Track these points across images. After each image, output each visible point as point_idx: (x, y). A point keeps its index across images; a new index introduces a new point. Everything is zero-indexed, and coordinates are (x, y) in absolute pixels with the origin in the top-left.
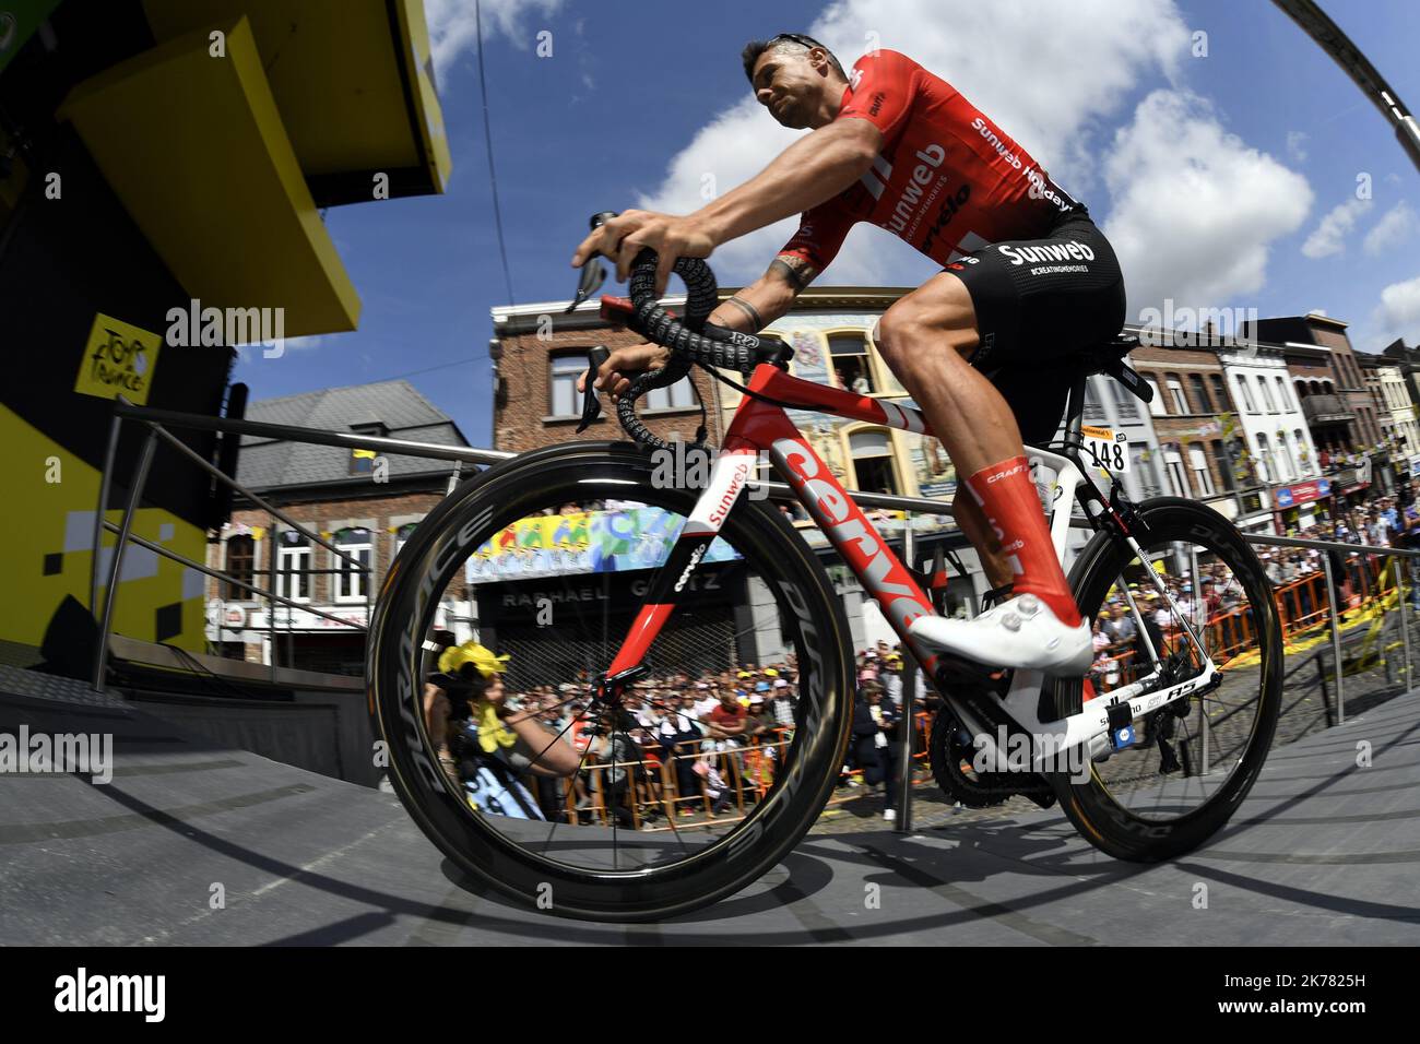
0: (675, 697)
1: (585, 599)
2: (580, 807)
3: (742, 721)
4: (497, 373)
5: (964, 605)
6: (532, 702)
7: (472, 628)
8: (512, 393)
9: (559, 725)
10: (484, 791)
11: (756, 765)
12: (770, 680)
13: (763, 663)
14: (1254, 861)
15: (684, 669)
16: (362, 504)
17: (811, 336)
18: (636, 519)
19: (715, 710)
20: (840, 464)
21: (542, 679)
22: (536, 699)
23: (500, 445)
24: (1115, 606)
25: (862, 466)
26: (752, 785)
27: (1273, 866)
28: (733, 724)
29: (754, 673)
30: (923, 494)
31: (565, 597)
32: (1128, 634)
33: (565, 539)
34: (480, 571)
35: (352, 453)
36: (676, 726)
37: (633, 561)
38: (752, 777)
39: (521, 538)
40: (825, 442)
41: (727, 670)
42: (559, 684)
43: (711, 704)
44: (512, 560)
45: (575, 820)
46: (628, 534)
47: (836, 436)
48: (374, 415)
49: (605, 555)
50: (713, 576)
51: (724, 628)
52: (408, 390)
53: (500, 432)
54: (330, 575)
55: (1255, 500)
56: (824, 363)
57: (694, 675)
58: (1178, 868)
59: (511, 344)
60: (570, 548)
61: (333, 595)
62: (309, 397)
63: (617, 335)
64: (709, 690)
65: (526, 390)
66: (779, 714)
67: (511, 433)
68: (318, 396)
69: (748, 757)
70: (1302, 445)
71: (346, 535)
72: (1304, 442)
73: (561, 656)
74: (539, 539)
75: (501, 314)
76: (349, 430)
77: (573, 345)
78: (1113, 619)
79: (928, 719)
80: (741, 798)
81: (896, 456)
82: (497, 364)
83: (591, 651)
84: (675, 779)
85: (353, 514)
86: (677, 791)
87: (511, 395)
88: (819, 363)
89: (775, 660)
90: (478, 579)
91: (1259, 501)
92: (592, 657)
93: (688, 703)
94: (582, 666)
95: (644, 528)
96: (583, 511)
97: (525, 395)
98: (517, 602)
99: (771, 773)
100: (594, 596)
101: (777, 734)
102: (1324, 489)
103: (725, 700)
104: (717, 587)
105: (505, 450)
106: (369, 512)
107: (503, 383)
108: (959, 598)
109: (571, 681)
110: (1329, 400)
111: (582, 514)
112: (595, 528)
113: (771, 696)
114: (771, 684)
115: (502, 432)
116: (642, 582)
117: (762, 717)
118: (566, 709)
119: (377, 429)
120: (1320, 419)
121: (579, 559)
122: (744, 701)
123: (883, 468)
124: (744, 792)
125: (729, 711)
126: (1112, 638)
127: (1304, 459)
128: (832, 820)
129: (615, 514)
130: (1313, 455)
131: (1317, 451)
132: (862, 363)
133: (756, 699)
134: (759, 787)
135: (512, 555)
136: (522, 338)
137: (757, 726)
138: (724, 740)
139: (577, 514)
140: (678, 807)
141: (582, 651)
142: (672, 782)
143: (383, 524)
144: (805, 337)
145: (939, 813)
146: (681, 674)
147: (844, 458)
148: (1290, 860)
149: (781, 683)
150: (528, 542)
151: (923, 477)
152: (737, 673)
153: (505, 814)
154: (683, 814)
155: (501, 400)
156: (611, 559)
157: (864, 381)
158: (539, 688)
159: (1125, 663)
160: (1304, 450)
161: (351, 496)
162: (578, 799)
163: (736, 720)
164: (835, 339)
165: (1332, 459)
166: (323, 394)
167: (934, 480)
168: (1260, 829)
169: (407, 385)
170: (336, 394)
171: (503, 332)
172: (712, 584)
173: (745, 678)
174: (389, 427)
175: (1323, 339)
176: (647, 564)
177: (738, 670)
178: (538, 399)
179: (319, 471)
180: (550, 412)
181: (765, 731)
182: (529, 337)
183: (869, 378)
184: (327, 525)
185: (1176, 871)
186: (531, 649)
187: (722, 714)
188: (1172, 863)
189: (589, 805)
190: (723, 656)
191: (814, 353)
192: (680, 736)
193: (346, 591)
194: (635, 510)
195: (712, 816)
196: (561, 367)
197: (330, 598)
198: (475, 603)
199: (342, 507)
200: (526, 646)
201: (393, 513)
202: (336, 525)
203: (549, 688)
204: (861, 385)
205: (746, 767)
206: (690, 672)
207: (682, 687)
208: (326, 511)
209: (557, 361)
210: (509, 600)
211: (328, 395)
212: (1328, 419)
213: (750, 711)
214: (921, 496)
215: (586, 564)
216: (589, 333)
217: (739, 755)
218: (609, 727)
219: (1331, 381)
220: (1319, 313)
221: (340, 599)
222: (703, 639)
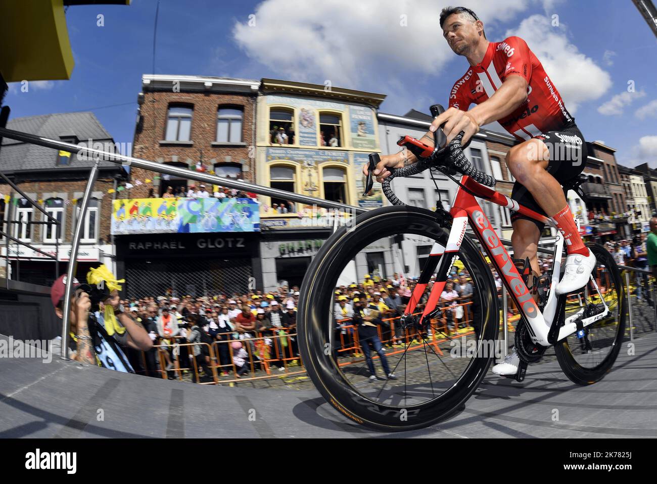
0: (217, 307)
1: (172, 248)
2: (168, 369)
3: (253, 323)
4: (139, 113)
5: (378, 268)
6: (142, 306)
7: (112, 261)
8: (145, 125)
9: (156, 320)
10: (105, 353)
11: (261, 349)
12: (269, 300)
13: (266, 291)
14: (530, 424)
15: (224, 292)
16: (60, 184)
17: (311, 112)
18: (202, 204)
19: (239, 315)
20: (316, 184)
21: (148, 293)
22: (144, 304)
23: (136, 155)
24: (462, 277)
25: (327, 186)
26: (259, 360)
27: (542, 428)
28: (248, 324)
29: (261, 296)
30: (360, 205)
31: (162, 245)
32: (469, 293)
33: (164, 212)
34: (118, 227)
35: (59, 153)
36: (218, 324)
37: (199, 227)
38: (259, 355)
39: (141, 210)
40: (310, 171)
41: (246, 294)
42: (157, 296)
43: (236, 312)
44: (135, 222)
45: (166, 376)
46: (197, 212)
47: (316, 168)
48: (73, 132)
49: (185, 223)
50: (242, 240)
51: (246, 269)
52: (92, 118)
53: (136, 147)
54: (41, 225)
55: (548, 231)
56: (315, 127)
57: (229, 295)
58: (484, 424)
59: (149, 97)
60: (166, 218)
61: (42, 237)
62: (41, 118)
63: (207, 98)
64: (236, 304)
65: (153, 124)
66: (273, 320)
67: (142, 148)
68: (46, 117)
69: (256, 344)
70: (579, 207)
71: (51, 202)
72: (580, 205)
73: (159, 280)
74: (150, 211)
75: (147, 79)
76: (59, 139)
77: (181, 100)
78: (461, 284)
79: (355, 329)
80: (252, 367)
81: (348, 183)
82: (141, 107)
83: (174, 278)
84: (218, 354)
85: (56, 190)
86: (219, 361)
87: (145, 126)
88: (313, 127)
89: (274, 290)
90: (117, 232)
91: (550, 232)
92: (174, 281)
93: (225, 311)
94: (169, 286)
95: (206, 209)
96: (175, 197)
97: (152, 127)
98: (136, 247)
99: (269, 353)
100: (177, 246)
101: (272, 331)
102: (589, 231)
103: (244, 310)
104: (242, 246)
105: (138, 158)
106: (64, 189)
107: (142, 119)
108: (376, 265)
109: (164, 295)
110: (599, 187)
111: (174, 198)
112: (181, 207)
113: (269, 309)
114: (269, 303)
115: (137, 147)
116: (203, 240)
117: (264, 321)
118: (160, 311)
119: (73, 140)
120: (592, 195)
121: (170, 224)
122: (255, 312)
123: (340, 188)
124: (254, 363)
125: (246, 317)
126: (460, 294)
127: (579, 214)
128: (303, 382)
129: (191, 200)
130: (585, 212)
131: (587, 211)
132: (336, 130)
133: (261, 311)
134: (263, 361)
135: (135, 219)
136: (156, 94)
137: (261, 326)
138: (243, 333)
139: (171, 198)
140: (219, 371)
141: (170, 278)
142: (216, 356)
143: (70, 197)
144: (307, 112)
145: (362, 381)
146: (222, 294)
147: (319, 181)
148: (552, 426)
149: (274, 303)
150: (144, 212)
151: (361, 196)
152: (252, 295)
153: (115, 369)
154: (223, 374)
155: (139, 129)
156: (187, 225)
157: (336, 140)
158: (146, 298)
159: (466, 308)
160: (580, 209)
161: (56, 179)
162: (167, 364)
163: (250, 322)
164: (323, 115)
165: (595, 216)
166: (49, 116)
167: (367, 198)
168: (535, 407)
169: (92, 116)
170: (55, 117)
171: (147, 89)
172: (242, 244)
173: (256, 299)
174: (79, 139)
175: (600, 155)
176: (206, 230)
177: (253, 294)
178: (158, 130)
179: (41, 162)
180: (164, 138)
181: (265, 329)
182: (159, 94)
183: (339, 139)
184: (42, 196)
185: (482, 425)
186: (143, 275)
187: (242, 318)
188: (481, 421)
189: (173, 367)
190: (245, 285)
191: (310, 121)
192: (220, 330)
193: (49, 236)
194: (202, 199)
195: (238, 376)
196: (174, 113)
197: (41, 240)
198: (115, 246)
199: (50, 185)
200: (140, 273)
201: (75, 190)
202: (47, 196)
203: (152, 298)
204: (334, 142)
205: (256, 349)
206: (227, 293)
207: (223, 302)
208: (42, 187)
209: (172, 109)
210: (132, 246)
211: (51, 117)
212: (596, 196)
213: (257, 318)
214: (359, 206)
215: (174, 228)
216: (192, 95)
217: (252, 342)
218: (192, 323)
219: (601, 177)
220: (601, 143)
221: (46, 241)
222: (234, 275)
